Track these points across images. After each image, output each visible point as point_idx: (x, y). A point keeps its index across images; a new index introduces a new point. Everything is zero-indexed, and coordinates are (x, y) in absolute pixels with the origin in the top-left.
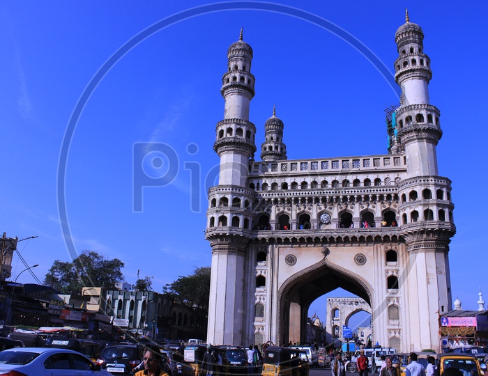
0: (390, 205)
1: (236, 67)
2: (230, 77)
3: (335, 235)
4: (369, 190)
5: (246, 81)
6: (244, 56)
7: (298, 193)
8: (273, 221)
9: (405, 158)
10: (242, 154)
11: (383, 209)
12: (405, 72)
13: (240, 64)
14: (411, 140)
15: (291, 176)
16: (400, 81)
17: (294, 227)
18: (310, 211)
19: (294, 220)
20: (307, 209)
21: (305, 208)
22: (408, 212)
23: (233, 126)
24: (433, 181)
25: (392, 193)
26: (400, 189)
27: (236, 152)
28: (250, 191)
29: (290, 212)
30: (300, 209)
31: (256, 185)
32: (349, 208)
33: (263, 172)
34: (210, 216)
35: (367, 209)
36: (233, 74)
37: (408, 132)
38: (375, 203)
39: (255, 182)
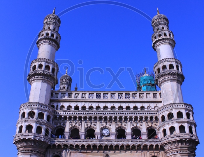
0: (152, 124)
1: (49, 28)
2: (45, 33)
3: (114, 144)
4: (138, 113)
5: (55, 37)
6: (55, 23)
7: (87, 113)
8: (67, 132)
9: (160, 94)
10: (48, 83)
11: (147, 127)
12: (160, 40)
13: (52, 27)
14: (166, 81)
15: (82, 102)
16: (156, 46)
17: (83, 137)
18: (95, 127)
19: (83, 133)
20: (92, 125)
21: (91, 124)
22: (167, 127)
23: (43, 64)
24: (184, 106)
25: (154, 116)
26: (160, 112)
27: (43, 81)
28: (51, 109)
29: (80, 127)
30: (87, 125)
31: (55, 107)
32: (123, 125)
33: (62, 97)
34: (19, 125)
35: (136, 127)
36: (47, 32)
37: (164, 75)
38: (142, 123)
39: (55, 104)
